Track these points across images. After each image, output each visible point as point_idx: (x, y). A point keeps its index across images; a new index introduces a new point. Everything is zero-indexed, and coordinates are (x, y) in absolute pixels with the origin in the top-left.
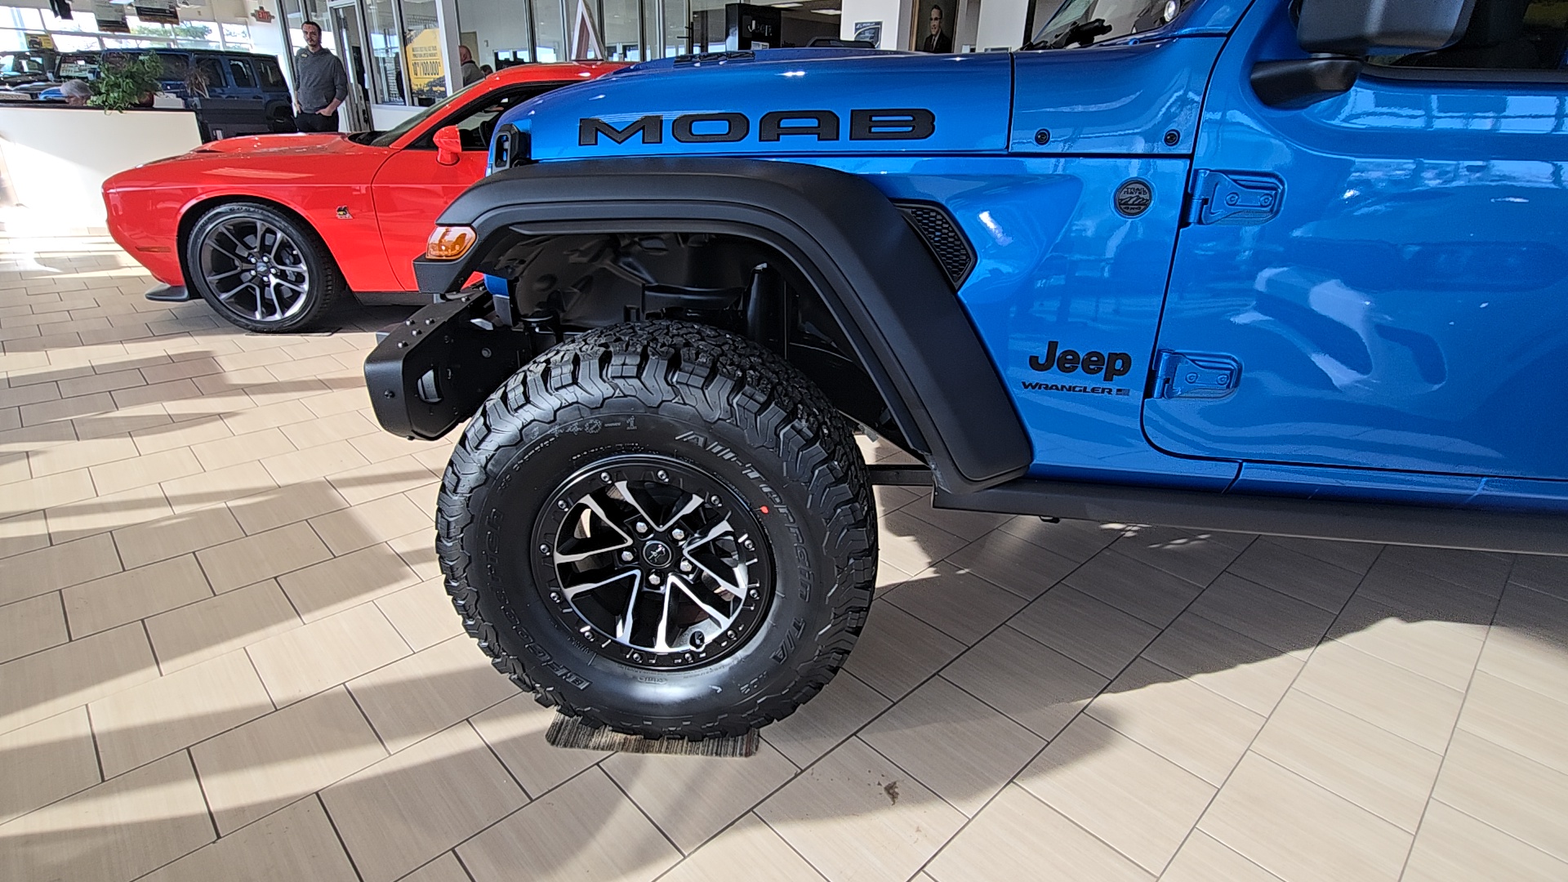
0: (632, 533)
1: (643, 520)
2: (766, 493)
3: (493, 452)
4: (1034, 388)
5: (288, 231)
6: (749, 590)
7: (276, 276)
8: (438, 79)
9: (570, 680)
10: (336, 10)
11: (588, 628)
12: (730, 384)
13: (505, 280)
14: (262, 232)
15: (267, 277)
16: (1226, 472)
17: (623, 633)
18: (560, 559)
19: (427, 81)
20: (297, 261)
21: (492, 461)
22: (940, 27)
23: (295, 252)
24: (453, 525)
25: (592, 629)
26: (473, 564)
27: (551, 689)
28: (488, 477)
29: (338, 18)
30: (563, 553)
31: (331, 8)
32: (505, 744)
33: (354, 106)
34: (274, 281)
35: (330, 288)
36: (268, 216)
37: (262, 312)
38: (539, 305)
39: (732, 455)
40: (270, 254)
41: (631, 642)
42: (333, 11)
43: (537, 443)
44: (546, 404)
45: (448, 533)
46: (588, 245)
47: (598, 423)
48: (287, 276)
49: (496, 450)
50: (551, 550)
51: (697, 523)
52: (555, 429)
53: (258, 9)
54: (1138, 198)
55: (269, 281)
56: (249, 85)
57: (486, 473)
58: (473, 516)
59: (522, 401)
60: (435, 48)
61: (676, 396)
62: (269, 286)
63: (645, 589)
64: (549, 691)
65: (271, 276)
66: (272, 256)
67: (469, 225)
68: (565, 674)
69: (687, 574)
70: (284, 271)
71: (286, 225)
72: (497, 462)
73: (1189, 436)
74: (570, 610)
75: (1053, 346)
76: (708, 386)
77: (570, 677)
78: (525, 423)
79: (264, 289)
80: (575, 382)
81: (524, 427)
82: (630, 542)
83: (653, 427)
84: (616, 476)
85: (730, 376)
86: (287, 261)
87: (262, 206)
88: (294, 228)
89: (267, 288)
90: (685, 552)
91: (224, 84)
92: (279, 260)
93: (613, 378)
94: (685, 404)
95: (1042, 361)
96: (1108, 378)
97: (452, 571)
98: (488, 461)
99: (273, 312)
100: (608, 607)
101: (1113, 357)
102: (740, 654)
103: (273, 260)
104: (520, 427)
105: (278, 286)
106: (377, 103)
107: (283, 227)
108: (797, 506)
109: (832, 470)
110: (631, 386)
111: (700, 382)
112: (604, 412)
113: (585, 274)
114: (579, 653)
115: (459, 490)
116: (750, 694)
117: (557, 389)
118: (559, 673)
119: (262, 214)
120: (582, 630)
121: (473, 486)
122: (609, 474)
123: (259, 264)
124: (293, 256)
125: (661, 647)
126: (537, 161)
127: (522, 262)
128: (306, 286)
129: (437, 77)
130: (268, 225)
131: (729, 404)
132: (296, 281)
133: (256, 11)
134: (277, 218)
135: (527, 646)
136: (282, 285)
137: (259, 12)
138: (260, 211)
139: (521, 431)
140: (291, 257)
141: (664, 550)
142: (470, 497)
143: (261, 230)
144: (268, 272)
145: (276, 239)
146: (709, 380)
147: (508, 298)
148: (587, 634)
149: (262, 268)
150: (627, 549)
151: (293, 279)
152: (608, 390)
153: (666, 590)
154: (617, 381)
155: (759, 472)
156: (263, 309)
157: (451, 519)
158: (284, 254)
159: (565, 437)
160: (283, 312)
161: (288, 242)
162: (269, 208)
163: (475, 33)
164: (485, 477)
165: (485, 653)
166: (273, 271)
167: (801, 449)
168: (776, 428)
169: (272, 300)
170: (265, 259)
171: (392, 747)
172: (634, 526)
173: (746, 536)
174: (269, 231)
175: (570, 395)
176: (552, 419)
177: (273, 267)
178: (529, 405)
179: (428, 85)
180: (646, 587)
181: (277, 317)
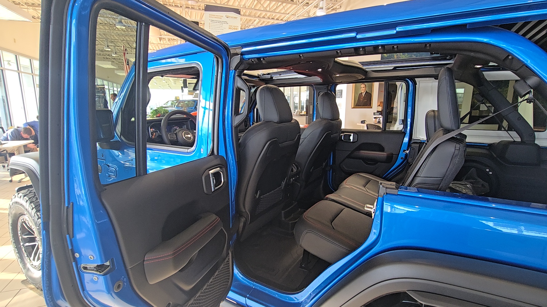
30: (24, 235)
50: (20, 234)
74: (24, 249)
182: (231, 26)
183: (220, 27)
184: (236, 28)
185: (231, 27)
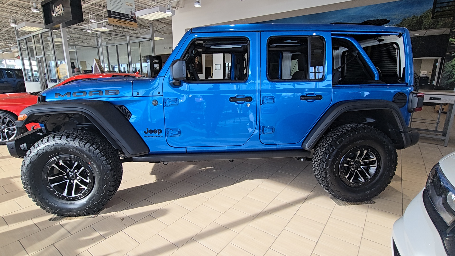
0: (66, 172)
1: (68, 169)
2: (89, 160)
3: (31, 157)
4: (146, 137)
5: (11, 118)
6: (89, 180)
7: (7, 129)
8: (66, 76)
9: (53, 205)
10: (38, 58)
11: (56, 193)
12: (79, 140)
13: (43, 124)
14: (3, 119)
15: (4, 130)
16: (184, 150)
17: (65, 194)
18: (49, 178)
19: (63, 76)
20: (13, 125)
21: (32, 159)
22: (198, 61)
23: (13, 123)
24: (24, 173)
25: (57, 193)
26: (29, 181)
27: (49, 207)
28: (31, 162)
29: (39, 61)
30: (50, 177)
31: (36, 58)
32: (39, 223)
33: (43, 83)
34: (6, 131)
35: (23, 132)
36: (5, 114)
37: (2, 139)
38: (53, 129)
39: (80, 153)
40: (5, 124)
41: (67, 195)
42: (37, 59)
43: (41, 154)
44: (42, 146)
45: (23, 175)
46: (61, 116)
47: (53, 149)
48: (10, 129)
49: (32, 156)
50: (47, 176)
51: (78, 167)
52: (44, 151)
53: (18, 56)
54: (155, 103)
55: (5, 131)
56: (12, 77)
57: (30, 161)
58: (28, 171)
59: (37, 146)
60: (65, 68)
61: (68, 142)
62: (4, 132)
63: (70, 184)
64: (48, 208)
65: (5, 130)
66: (6, 124)
67: (26, 114)
68: (52, 204)
69: (79, 179)
70: (10, 128)
71: (10, 116)
72: (33, 158)
73: (176, 143)
74: (52, 189)
75: (148, 129)
76: (74, 140)
77: (53, 204)
78: (38, 150)
79: (3, 134)
80: (48, 141)
81: (38, 151)
82: (66, 174)
83: (64, 149)
84: (59, 159)
85: (79, 138)
86: (10, 126)
87: (3, 112)
88: (13, 117)
89: (4, 133)
90: (78, 175)
91: (3, 77)
92: (8, 125)
93: (56, 140)
94: (70, 144)
95: (146, 132)
96: (159, 134)
97: (24, 183)
98: (31, 159)
99: (6, 139)
100: (61, 188)
101: (159, 130)
102: (90, 195)
103: (6, 126)
104: (37, 151)
105: (7, 133)
106: (49, 82)
107: (9, 117)
108: (95, 162)
109: (101, 154)
110: (59, 142)
111: (73, 140)
112: (54, 147)
113: (64, 122)
114: (55, 199)
115: (25, 165)
116: (92, 203)
117: (44, 143)
118: (50, 204)
119: (3, 114)
120: (55, 193)
121: (28, 164)
122: (57, 159)
123: (2, 127)
124: (12, 124)
125: (73, 195)
126: (47, 101)
127: (46, 120)
128: (16, 132)
129: (66, 75)
130: (5, 117)
131: (79, 143)
132: (13, 131)
133: (17, 56)
134: (7, 115)
135: (42, 198)
136: (9, 132)
137: (18, 57)
138: (2, 113)
139: (37, 152)
140: (12, 125)
141: (73, 175)
142: (27, 167)
143: (3, 118)
144: (4, 129)
145: (7, 120)
146: (74, 139)
147: (45, 128)
148: (56, 194)
149: (3, 128)
150: (65, 175)
151: (12, 130)
152: (54, 143)
153: (74, 184)
154: (56, 141)
155: (86, 156)
156: (3, 138)
157: (23, 172)
158: (10, 124)
159: (46, 152)
160: (9, 139)
161: (11, 120)
162: (5, 112)
163: (86, 61)
164: (30, 162)
165: (33, 201)
166: (6, 128)
167: (94, 151)
168: (89, 147)
169: (5, 136)
170: (4, 125)
171: (10, 225)
172: (66, 171)
173: (87, 169)
174: (5, 118)
175: (47, 144)
176: (43, 149)
177: (6, 127)
178: (39, 147)
179: (63, 77)
180: (70, 183)
181: (7, 140)
182: (127, 2)
183: (119, 2)
184: (131, 4)
185: (128, 4)
